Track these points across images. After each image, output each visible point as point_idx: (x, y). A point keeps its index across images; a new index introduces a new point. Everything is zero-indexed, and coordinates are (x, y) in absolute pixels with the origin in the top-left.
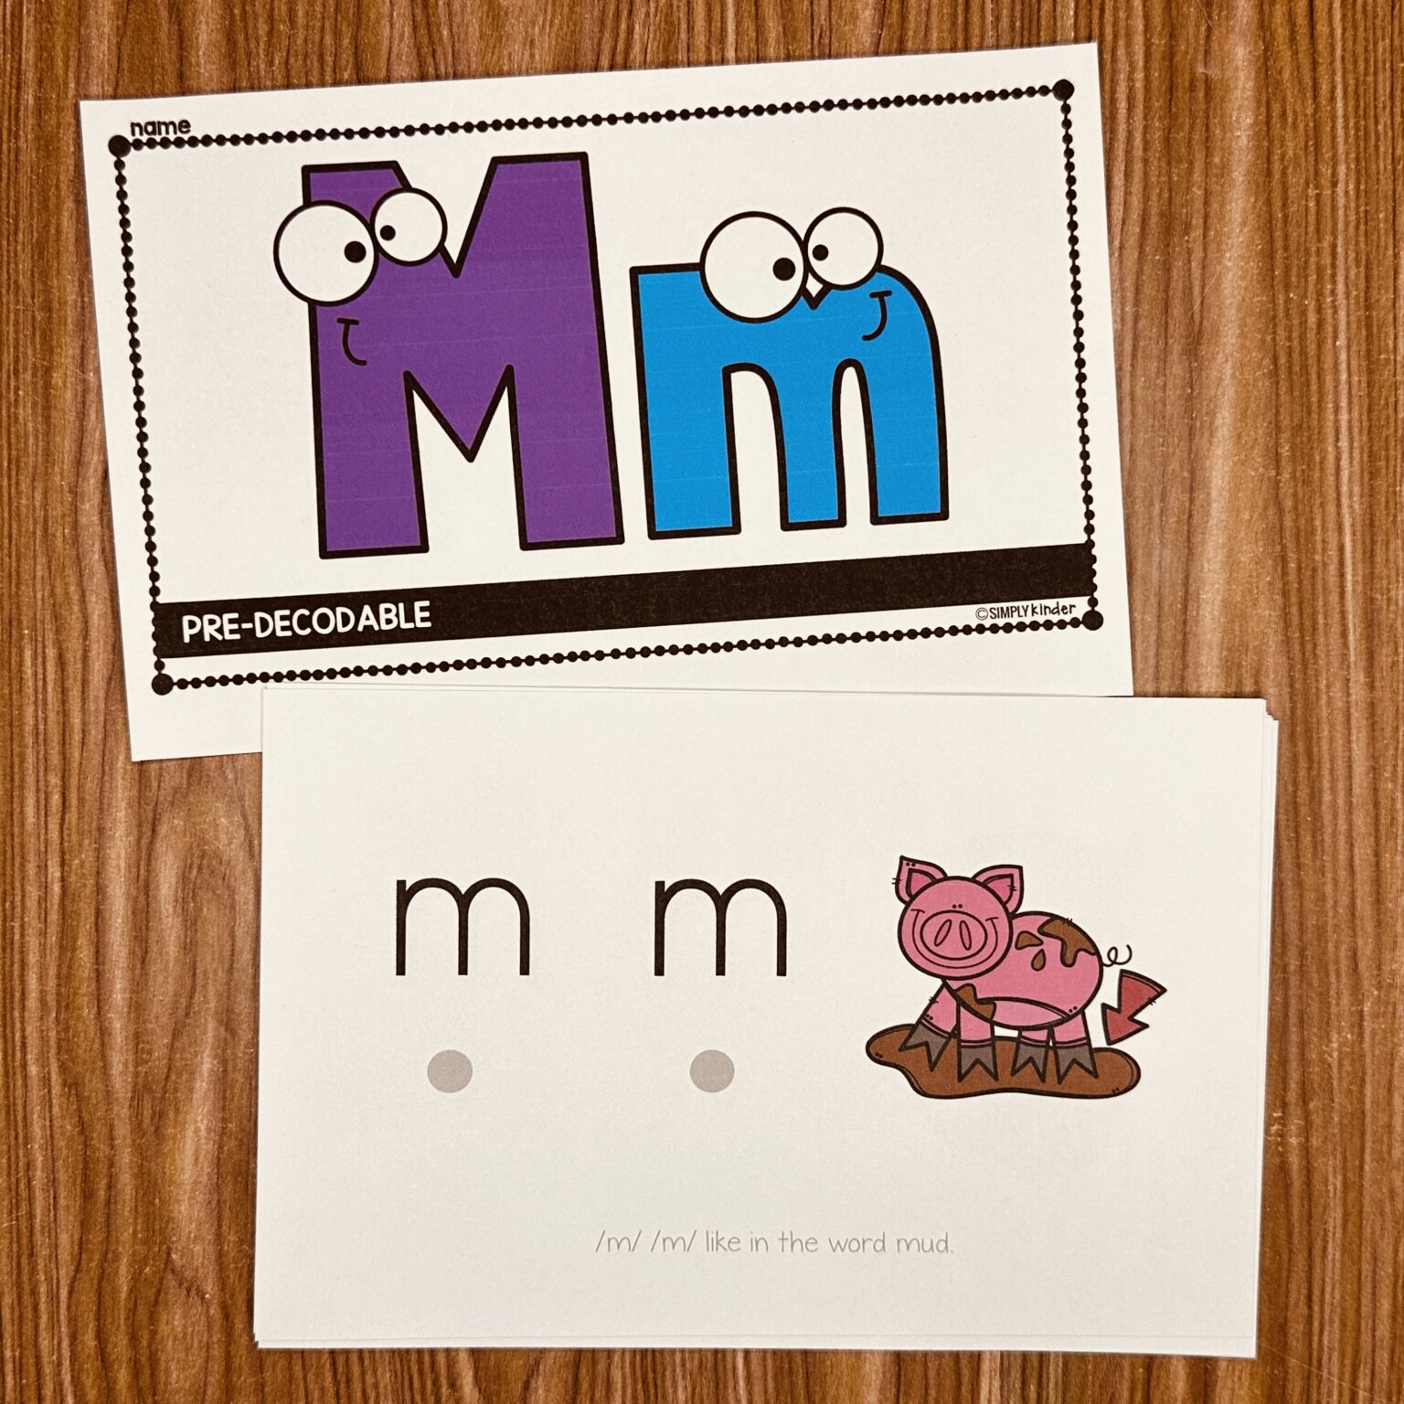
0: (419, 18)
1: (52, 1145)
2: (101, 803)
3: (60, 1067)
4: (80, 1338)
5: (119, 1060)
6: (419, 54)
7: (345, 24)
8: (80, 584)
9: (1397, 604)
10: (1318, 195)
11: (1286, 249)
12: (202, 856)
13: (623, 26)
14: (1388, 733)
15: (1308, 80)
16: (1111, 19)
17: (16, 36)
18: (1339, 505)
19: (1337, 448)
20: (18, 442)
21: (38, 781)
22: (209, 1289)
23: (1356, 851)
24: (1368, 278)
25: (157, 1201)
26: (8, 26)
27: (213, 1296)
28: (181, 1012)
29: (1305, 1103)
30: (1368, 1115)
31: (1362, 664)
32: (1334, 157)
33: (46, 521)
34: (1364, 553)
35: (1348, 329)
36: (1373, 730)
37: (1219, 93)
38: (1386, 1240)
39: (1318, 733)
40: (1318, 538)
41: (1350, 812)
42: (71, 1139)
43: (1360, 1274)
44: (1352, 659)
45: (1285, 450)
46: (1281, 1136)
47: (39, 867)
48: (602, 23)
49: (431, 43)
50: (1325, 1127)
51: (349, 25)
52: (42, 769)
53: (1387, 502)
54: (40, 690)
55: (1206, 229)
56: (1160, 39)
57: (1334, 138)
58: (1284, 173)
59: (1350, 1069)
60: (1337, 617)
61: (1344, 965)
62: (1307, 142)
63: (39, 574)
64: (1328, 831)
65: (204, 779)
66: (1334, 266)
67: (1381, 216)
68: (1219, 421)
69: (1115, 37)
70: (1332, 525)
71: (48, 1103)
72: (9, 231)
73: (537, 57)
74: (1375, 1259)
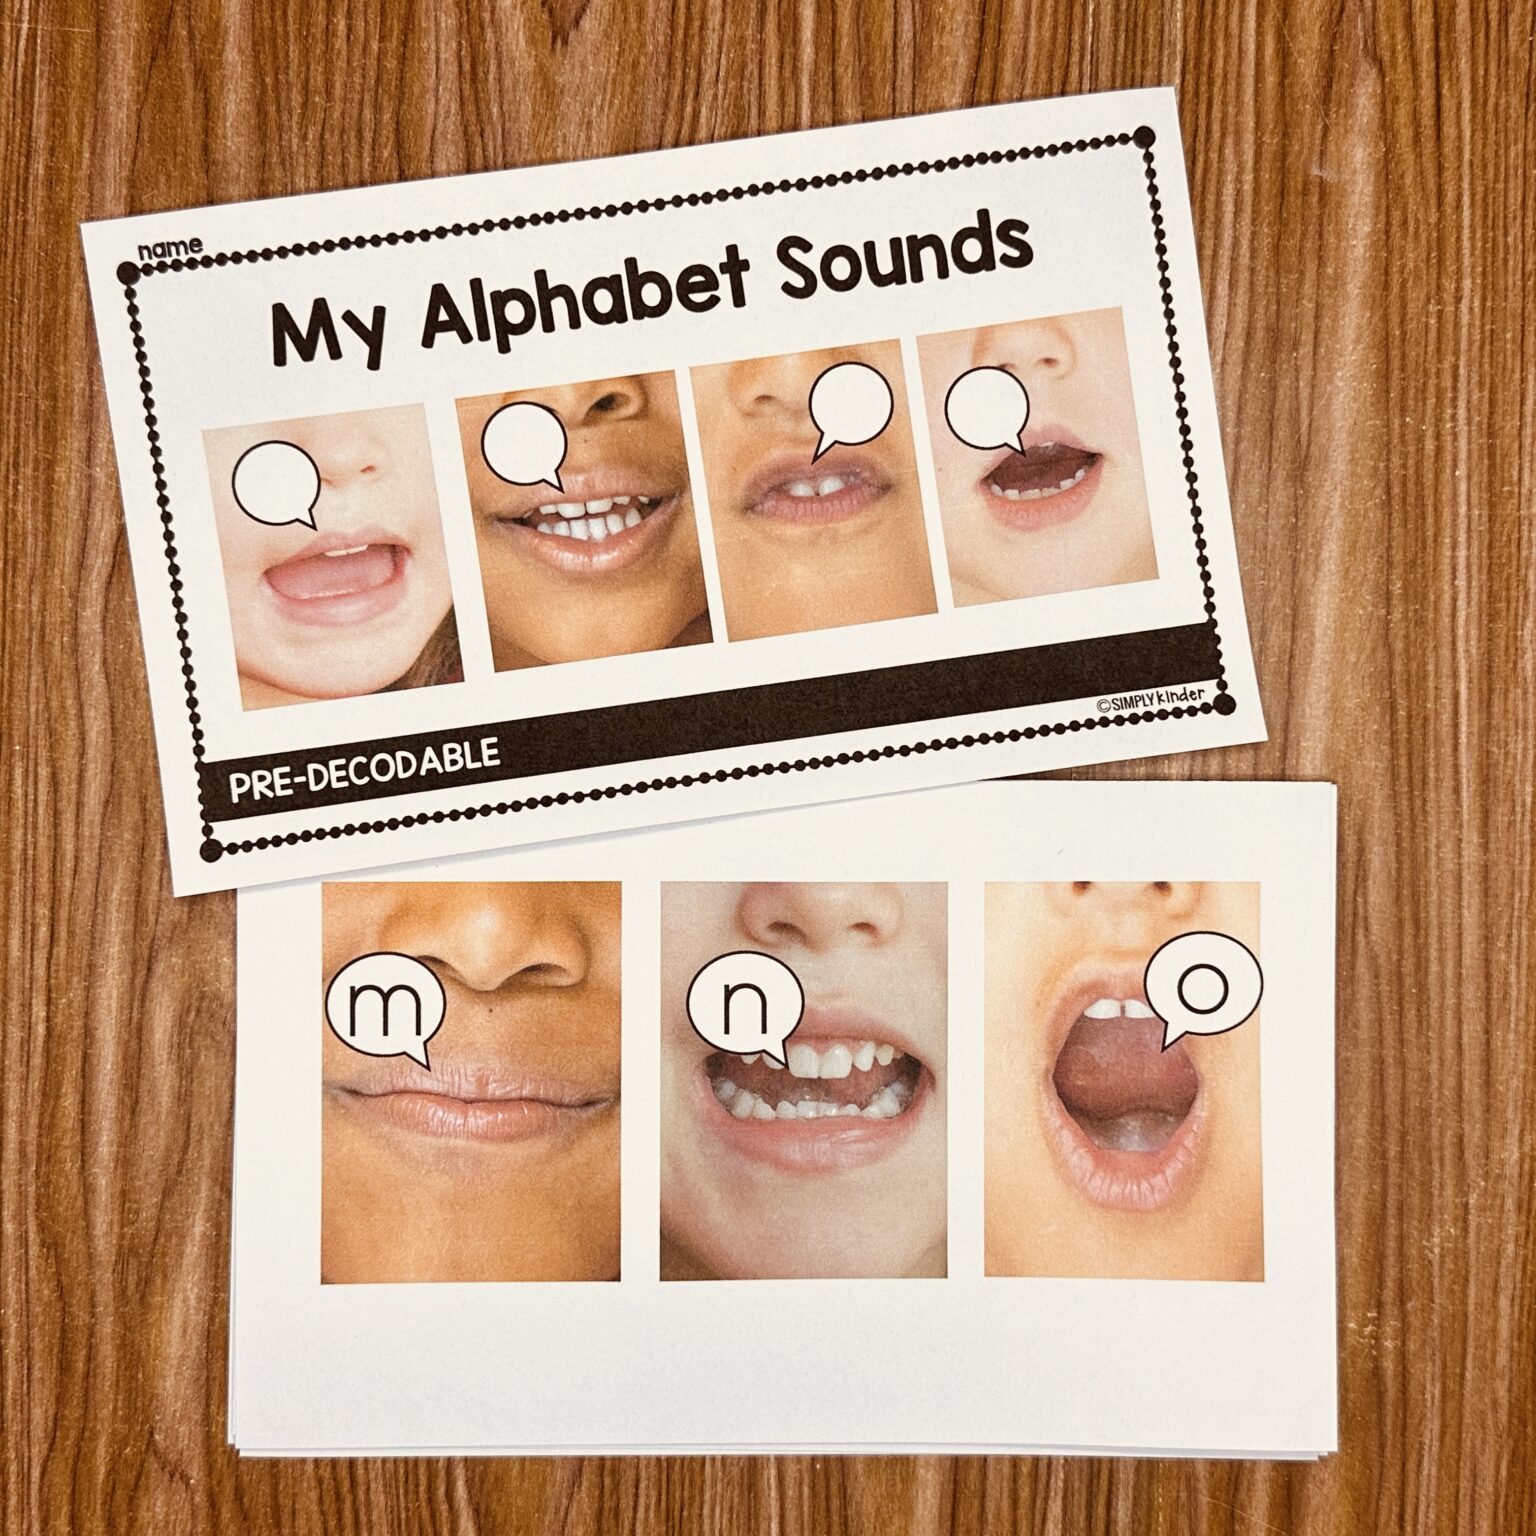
0: (467, 93)
1: (28, 1311)
2: (93, 938)
3: (39, 1225)
4: (51, 1523)
5: (103, 1220)
6: (465, 133)
7: (386, 98)
8: (78, 697)
9: (1515, 758)
10: (1440, 312)
11: (1403, 369)
12: (202, 998)
13: (689, 109)
14: (1503, 900)
15: (1432, 186)
16: (1220, 115)
17: (27, 99)
18: (1454, 649)
19: (1454, 586)
20: (15, 542)
21: (24, 911)
22: (195, 1474)
23: (1465, 1027)
24: (1492, 403)
25: (140, 1376)
26: (19, 88)
27: (198, 1481)
28: (172, 1170)
29: (1402, 1303)
30: (1471, 1318)
31: (1476, 823)
32: (1459, 270)
33: (43, 628)
34: (1481, 702)
35: (1469, 457)
36: (1486, 895)
37: (1334, 198)
38: (1487, 1455)
39: (1426, 897)
40: (1431, 684)
41: (1459, 985)
42: (49, 1304)
43: (1458, 1492)
44: (1465, 817)
45: (1397, 588)
46: (1376, 1338)
47: (22, 1005)
48: (666, 105)
49: (480, 121)
50: (1424, 1331)
51: (390, 99)
52: (29, 899)
53: (1507, 648)
54: (30, 811)
55: (1316, 346)
56: (1272, 138)
57: (1459, 250)
58: (1403, 286)
59: (1452, 1266)
60: (1448, 771)
61: (1449, 1152)
62: (1429, 254)
63: (34, 685)
64: (1435, 1004)
65: (207, 914)
66: (1455, 389)
67: (1509, 336)
68: (1325, 554)
69: (1223, 135)
70: (1446, 670)
71: (24, 1264)
72: (12, 310)
73: (594, 140)
74: (1474, 1476)
